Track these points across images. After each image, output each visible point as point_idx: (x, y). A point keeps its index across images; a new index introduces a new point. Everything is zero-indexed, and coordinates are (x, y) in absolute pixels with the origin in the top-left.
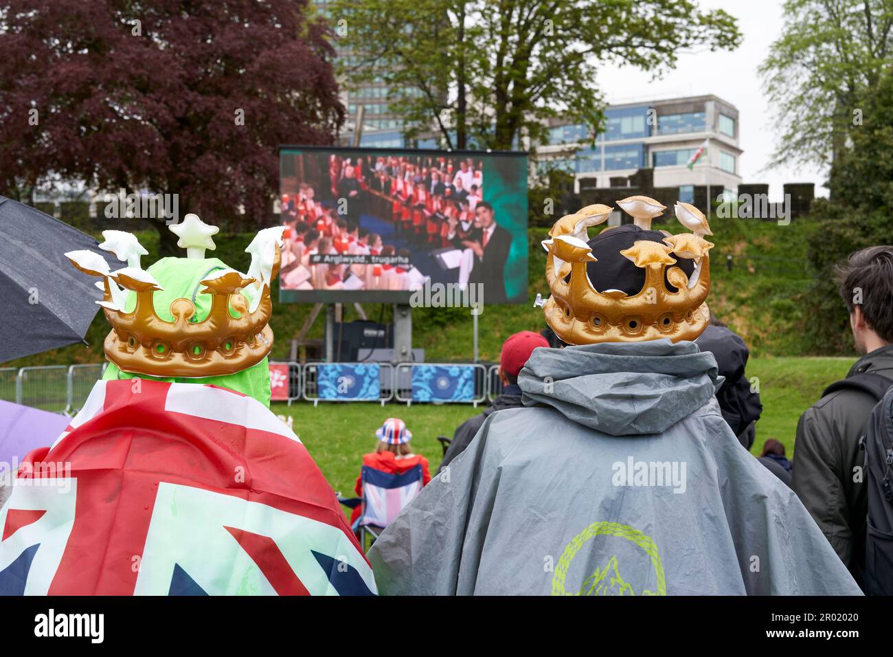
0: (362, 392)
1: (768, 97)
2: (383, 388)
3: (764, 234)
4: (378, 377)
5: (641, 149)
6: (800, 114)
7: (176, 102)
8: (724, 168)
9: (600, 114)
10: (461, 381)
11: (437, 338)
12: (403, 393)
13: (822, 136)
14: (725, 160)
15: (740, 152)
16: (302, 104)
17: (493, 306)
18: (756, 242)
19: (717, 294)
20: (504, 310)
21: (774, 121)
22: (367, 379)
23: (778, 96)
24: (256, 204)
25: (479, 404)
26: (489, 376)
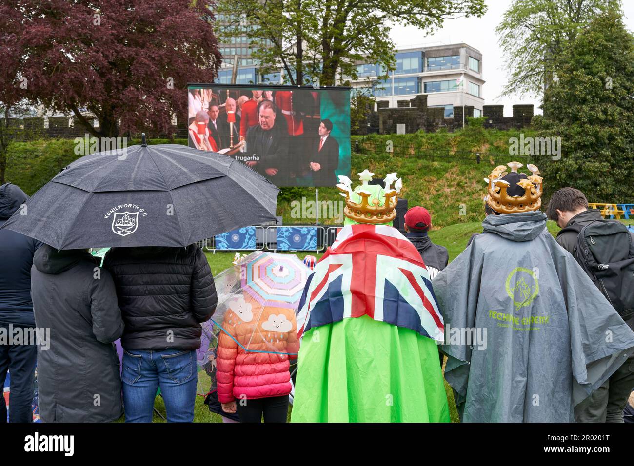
0: (244, 244)
1: (503, 47)
2: (257, 242)
3: (501, 139)
4: (254, 235)
5: (417, 80)
6: (524, 59)
7: (109, 52)
8: (472, 94)
9: (391, 58)
10: (309, 237)
11: (285, 209)
12: (270, 245)
13: (538, 74)
14: (473, 88)
15: (483, 82)
16: (192, 52)
17: (322, 188)
18: (495, 144)
19: (470, 179)
20: (329, 190)
21: (507, 64)
22: (247, 236)
23: (510, 47)
24: (164, 120)
25: (320, 252)
26: (327, 234)
